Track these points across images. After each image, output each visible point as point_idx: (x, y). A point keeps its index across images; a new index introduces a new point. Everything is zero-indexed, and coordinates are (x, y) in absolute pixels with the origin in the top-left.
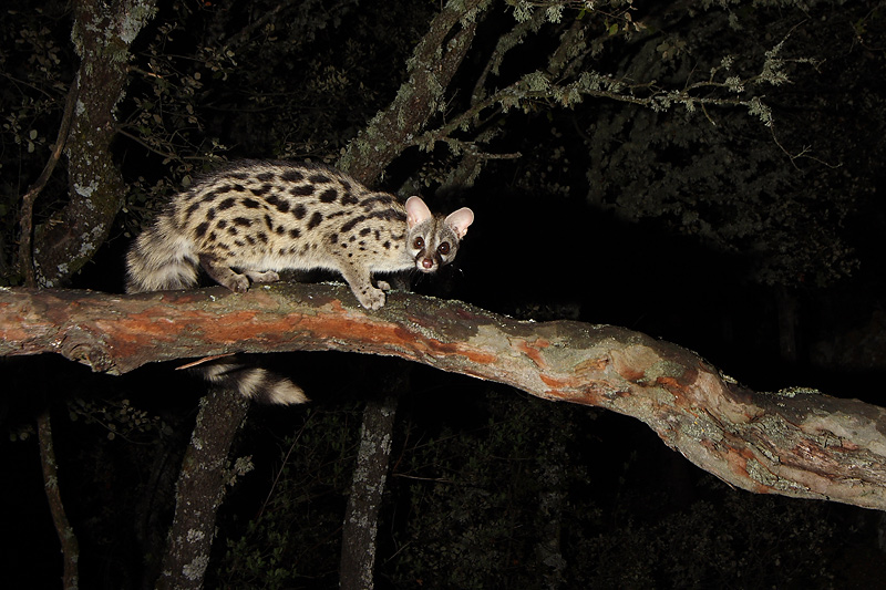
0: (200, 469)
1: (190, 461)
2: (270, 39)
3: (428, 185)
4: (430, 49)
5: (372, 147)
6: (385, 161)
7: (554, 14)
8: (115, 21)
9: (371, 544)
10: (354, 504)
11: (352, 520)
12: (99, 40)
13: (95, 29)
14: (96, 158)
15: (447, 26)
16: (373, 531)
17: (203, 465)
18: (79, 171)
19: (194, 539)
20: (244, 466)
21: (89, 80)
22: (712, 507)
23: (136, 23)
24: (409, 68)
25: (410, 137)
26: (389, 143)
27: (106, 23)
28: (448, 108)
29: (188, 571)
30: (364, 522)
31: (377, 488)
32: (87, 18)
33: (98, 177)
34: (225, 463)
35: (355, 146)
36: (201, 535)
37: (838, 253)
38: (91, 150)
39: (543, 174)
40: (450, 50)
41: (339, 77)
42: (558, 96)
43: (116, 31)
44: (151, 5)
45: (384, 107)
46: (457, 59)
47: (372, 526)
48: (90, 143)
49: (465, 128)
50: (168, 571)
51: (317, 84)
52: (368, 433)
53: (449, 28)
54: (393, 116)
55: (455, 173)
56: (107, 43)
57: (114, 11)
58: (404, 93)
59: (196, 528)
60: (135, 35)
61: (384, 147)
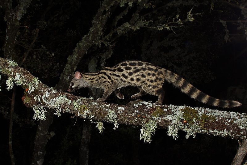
0: (41, 135)
1: (38, 133)
2: (56, 22)
3: (99, 58)
4: (98, 18)
5: (84, 45)
6: (87, 49)
7: (130, 4)
8: (16, 14)
9: (87, 155)
10: (82, 145)
11: (82, 149)
12: (11, 19)
13: (10, 17)
14: (11, 51)
15: (102, 10)
16: (88, 152)
17: (41, 134)
18: (7, 54)
19: (40, 154)
20: (53, 134)
21: (9, 30)
22: (179, 146)
23: (21, 15)
24: (92, 23)
25: (94, 42)
26: (88, 44)
27: (13, 15)
28: (103, 34)
29: (39, 163)
30: (85, 149)
31: (88, 140)
32: (9, 14)
33: (12, 56)
34: (47, 133)
35: (79, 45)
36: (41, 153)
37: (210, 74)
38: (10, 49)
39: (129, 56)
40: (103, 18)
41: (74, 32)
42: (133, 28)
43: (16, 17)
44: (25, 10)
45: (86, 34)
46: (106, 20)
47: (87, 150)
48: (10, 47)
49: (108, 39)
50: (33, 163)
51: (68, 34)
52: (85, 125)
53: (103, 11)
54: (88, 36)
55: (106, 54)
56: (14, 20)
57: (15, 12)
58: (92, 30)
59: (40, 151)
60: (21, 18)
61: (87, 45)
